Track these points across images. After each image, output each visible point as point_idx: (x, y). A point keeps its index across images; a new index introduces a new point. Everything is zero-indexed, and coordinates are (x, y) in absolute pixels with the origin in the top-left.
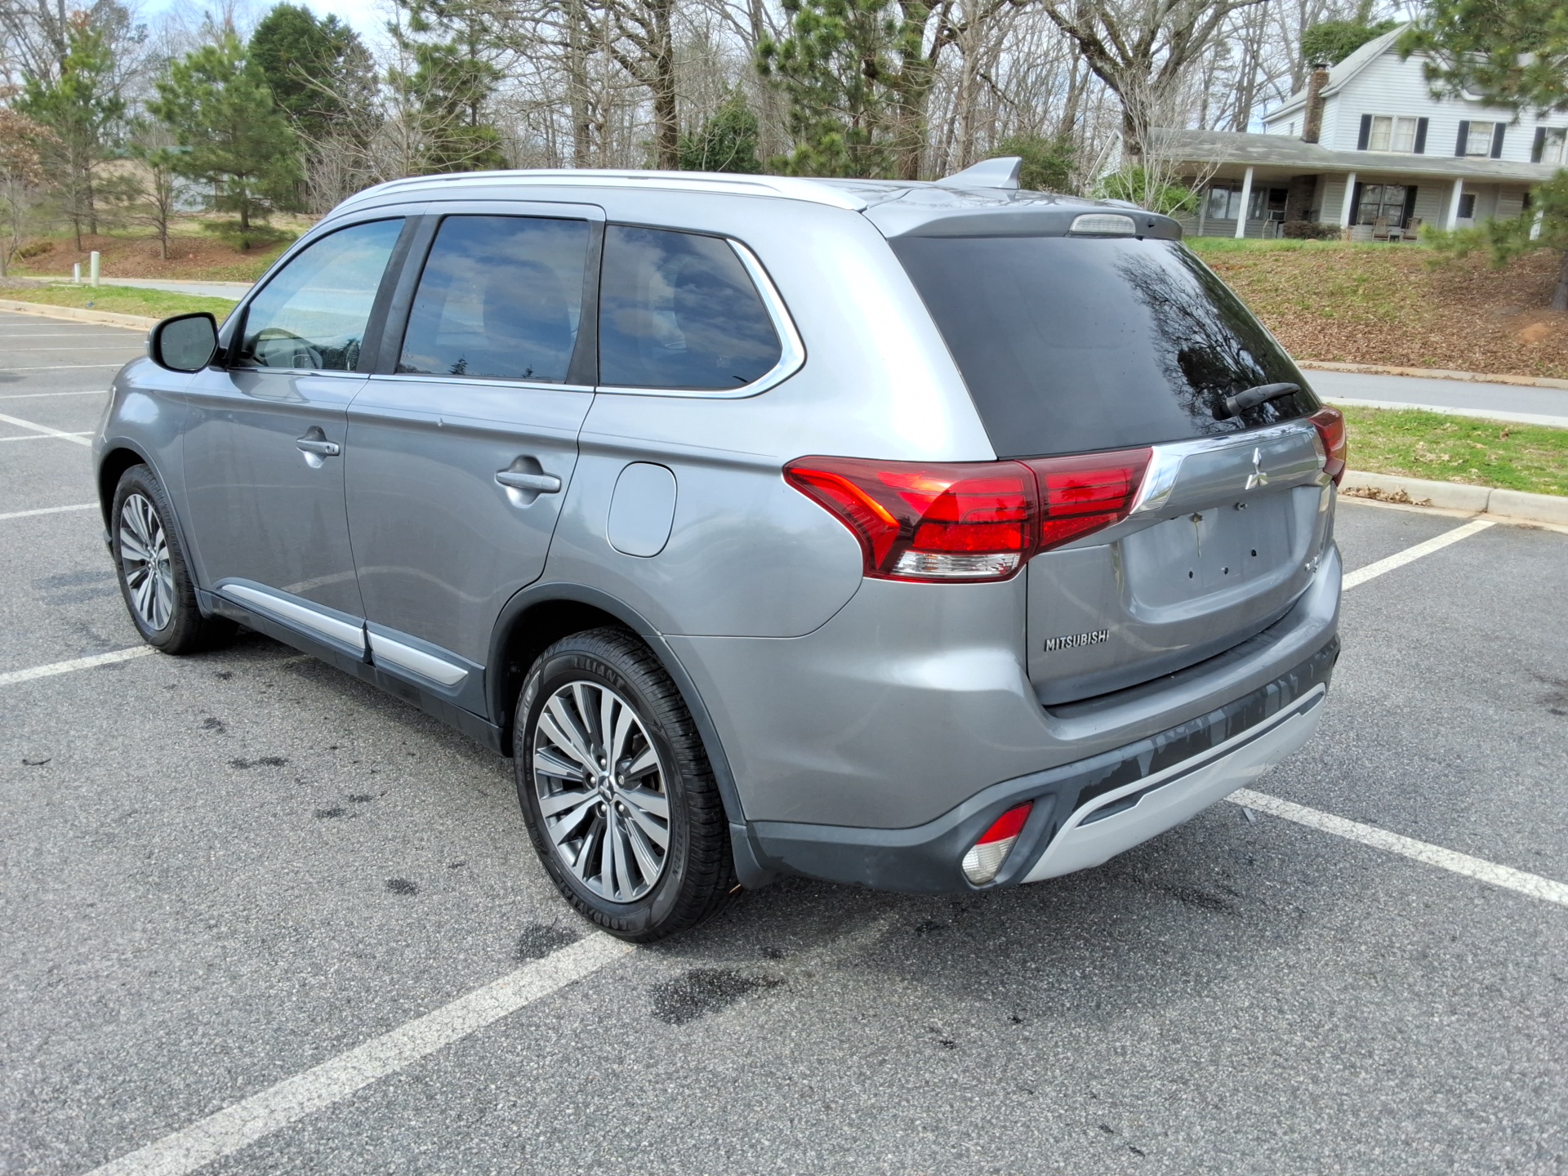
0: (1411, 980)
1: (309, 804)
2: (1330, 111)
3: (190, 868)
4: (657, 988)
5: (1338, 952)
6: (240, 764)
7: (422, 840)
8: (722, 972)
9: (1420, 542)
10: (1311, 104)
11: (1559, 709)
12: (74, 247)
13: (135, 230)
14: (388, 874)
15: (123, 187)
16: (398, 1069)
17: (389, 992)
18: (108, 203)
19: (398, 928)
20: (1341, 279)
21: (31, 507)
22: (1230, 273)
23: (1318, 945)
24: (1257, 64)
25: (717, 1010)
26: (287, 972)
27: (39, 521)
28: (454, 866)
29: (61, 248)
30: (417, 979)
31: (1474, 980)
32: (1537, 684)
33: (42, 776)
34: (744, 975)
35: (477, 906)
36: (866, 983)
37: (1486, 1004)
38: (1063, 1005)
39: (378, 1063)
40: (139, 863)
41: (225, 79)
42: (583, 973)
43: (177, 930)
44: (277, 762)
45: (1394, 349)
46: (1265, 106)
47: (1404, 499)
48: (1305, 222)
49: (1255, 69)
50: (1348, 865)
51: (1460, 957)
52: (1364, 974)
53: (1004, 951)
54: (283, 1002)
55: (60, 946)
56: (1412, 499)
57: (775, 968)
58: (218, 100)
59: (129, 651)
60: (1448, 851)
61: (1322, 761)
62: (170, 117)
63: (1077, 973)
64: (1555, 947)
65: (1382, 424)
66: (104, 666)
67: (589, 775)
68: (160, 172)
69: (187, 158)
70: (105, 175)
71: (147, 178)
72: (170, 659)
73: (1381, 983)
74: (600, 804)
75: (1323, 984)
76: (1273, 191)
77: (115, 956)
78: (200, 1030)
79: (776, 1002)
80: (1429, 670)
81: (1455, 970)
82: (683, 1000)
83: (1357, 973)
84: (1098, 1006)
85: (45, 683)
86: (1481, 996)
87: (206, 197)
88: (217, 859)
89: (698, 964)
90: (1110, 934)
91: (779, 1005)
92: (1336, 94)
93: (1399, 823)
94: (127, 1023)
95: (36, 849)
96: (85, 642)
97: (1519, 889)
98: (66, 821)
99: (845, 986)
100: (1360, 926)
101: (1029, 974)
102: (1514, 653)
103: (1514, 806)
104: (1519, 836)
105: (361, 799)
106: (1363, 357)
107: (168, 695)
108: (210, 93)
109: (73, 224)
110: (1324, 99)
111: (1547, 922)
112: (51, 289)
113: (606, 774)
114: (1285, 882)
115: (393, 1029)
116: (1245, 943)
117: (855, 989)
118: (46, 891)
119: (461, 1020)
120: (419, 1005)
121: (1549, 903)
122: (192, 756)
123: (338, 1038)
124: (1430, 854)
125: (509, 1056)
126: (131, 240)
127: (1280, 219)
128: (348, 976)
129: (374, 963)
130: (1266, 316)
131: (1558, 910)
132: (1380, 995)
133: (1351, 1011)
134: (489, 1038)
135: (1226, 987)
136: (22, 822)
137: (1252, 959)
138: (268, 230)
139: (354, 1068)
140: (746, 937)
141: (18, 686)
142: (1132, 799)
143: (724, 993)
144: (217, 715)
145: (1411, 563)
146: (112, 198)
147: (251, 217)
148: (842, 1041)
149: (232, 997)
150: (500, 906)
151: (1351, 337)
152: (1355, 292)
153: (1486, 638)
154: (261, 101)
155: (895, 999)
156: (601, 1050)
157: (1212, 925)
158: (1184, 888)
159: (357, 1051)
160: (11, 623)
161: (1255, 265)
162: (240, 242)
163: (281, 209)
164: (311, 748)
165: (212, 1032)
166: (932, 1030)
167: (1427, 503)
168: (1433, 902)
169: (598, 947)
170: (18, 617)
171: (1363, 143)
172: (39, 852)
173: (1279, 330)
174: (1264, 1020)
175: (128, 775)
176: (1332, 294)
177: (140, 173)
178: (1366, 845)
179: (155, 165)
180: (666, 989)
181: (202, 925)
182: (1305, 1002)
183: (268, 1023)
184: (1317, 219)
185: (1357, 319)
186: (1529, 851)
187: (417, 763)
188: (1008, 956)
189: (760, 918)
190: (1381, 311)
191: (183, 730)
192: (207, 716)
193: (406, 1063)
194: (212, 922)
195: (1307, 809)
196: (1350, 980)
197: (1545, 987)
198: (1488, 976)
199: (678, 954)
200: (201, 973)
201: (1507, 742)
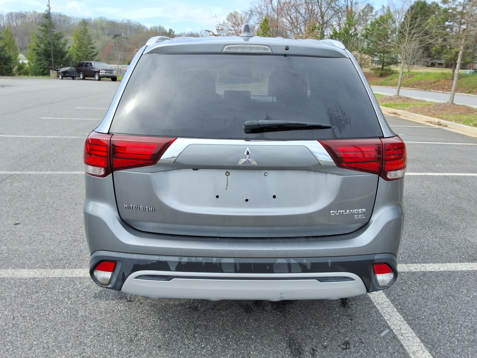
68: (361, 54)
69: (369, 49)
87: (373, 61)
142: (167, 277)
147: (385, 66)
163: (394, 64)
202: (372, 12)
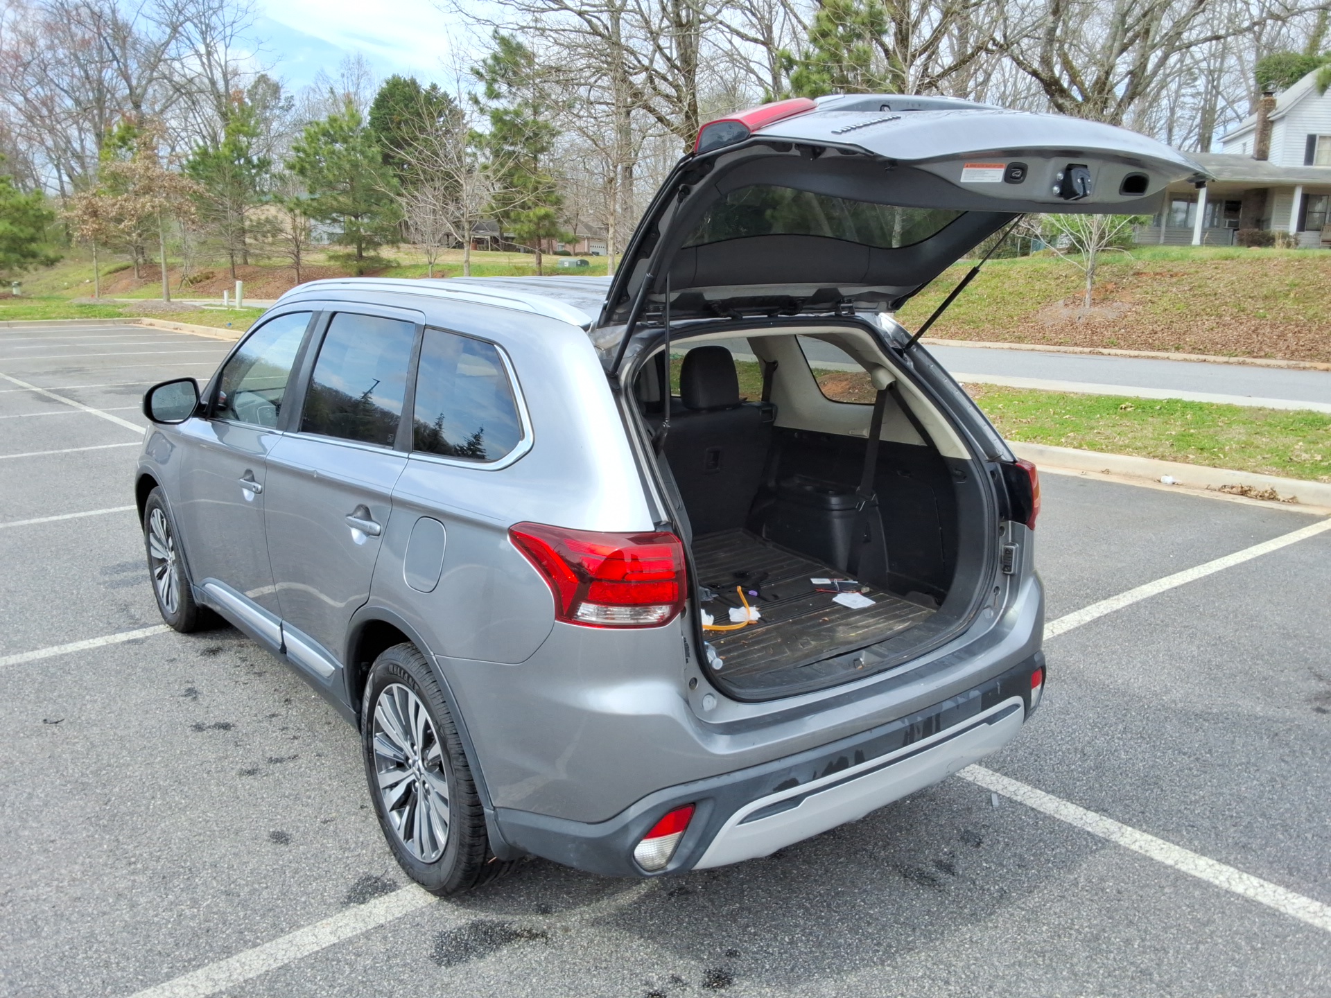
0: (1075, 960)
1: (237, 763)
2: (1278, 132)
3: (132, 814)
4: (442, 935)
5: (1021, 930)
6: (199, 728)
7: (309, 798)
8: (498, 923)
9: (1268, 540)
10: (1260, 126)
11: (1324, 707)
12: (230, 276)
13: (276, 261)
14: (274, 826)
15: (268, 227)
16: (223, 989)
17: (239, 925)
18: (256, 239)
19: (265, 872)
20: (1274, 285)
21: (123, 505)
22: (1174, 280)
23: (1006, 923)
24: (1218, 93)
25: (481, 956)
26: (172, 903)
27: (125, 516)
28: (325, 822)
29: (220, 276)
30: (263, 916)
31: (1132, 963)
32: (1313, 682)
33: (54, 734)
34: (514, 927)
35: (330, 857)
36: (609, 939)
37: (1134, 986)
38: (763, 967)
39: (211, 983)
40: (97, 809)
41: (345, 141)
42: (390, 918)
43: (106, 865)
44: (226, 727)
45: (1321, 347)
46: (1225, 127)
47: (1273, 497)
48: (1256, 230)
49: (1216, 96)
50: (1063, 851)
51: (1128, 942)
52: (1036, 952)
53: (733, 917)
54: (161, 928)
55: (20, 873)
56: (1279, 497)
57: (540, 922)
58: (339, 158)
59: (152, 628)
60: (1160, 841)
61: (1082, 751)
62: (302, 171)
63: (787, 939)
64: (1221, 937)
65: (1270, 425)
66: (129, 642)
67: (407, 759)
68: (295, 215)
69: (315, 204)
70: (254, 218)
71: (286, 221)
72: (179, 636)
73: (1047, 962)
74: (414, 781)
75: (995, 959)
76: (1227, 202)
77: (55, 883)
78: (95, 946)
79: (531, 952)
80: (1218, 667)
81: (1119, 953)
82: (457, 947)
83: (1030, 951)
84: (792, 970)
85: (82, 654)
86: (1133, 978)
87: (331, 235)
88: (155, 807)
89: (482, 916)
90: (829, 905)
91: (533, 954)
92: (1283, 118)
93: (1128, 813)
94: (45, 938)
95: (29, 794)
96: (122, 620)
97: (1211, 880)
98: (57, 772)
99: (592, 941)
100: (1050, 908)
101: (746, 938)
102: (1305, 651)
103: (1241, 800)
104: (1233, 829)
105: (277, 761)
106: (1292, 354)
107: (167, 667)
108: (333, 152)
109: (229, 258)
110: (1272, 122)
111: (1223, 913)
112: (203, 311)
113: (417, 758)
114: (1001, 865)
115: (232, 955)
116: (943, 918)
117: (598, 945)
118: (25, 828)
119: (283, 952)
120: (258, 937)
121: (1233, 894)
122: (166, 719)
123: (190, 961)
124: (1143, 843)
125: (309, 985)
126: (273, 269)
127: (1235, 227)
128: (215, 910)
129: (237, 901)
130: (1205, 317)
131: (1240, 901)
132: (1041, 972)
133: (1009, 986)
134: (299, 968)
135: (908, 958)
136: (27, 771)
137: (942, 933)
138: (377, 259)
139: (193, 985)
140: (529, 894)
141: (62, 657)
142: (795, 801)
143: (493, 941)
144: (197, 686)
145: (1250, 561)
146: (259, 236)
147: (364, 249)
148: (570, 989)
149: (126, 921)
150: (348, 858)
151: (1282, 336)
152: (1287, 296)
153: (1287, 636)
154: (373, 158)
155: (628, 954)
156: (379, 985)
157: (920, 900)
158: (910, 866)
159: (199, 972)
160: (75, 604)
161: (1197, 272)
162: (355, 270)
163: (387, 243)
164: (256, 715)
165: (102, 949)
166: (647, 983)
167: (1293, 501)
168: (1126, 889)
169: (409, 896)
170: (81, 598)
171: (1309, 159)
172: (30, 797)
173: (1216, 330)
174: (929, 989)
175: (115, 734)
176: (1266, 297)
177: (281, 216)
178: (1088, 833)
179: (291, 210)
180: (449, 936)
181: (124, 861)
182: (972, 976)
183: (144, 945)
184: (1268, 227)
185: (1288, 319)
186: (1236, 844)
187: (330, 731)
188: (735, 921)
189: (546, 878)
190: (1311, 312)
191: (167, 697)
192: (189, 686)
193: (232, 984)
194: (133, 860)
195: (1051, 796)
196: (1021, 957)
197: (1195, 973)
198: (1146, 961)
199: (469, 907)
200: (111, 900)
201: (1261, 738)
202: (279, 99)
